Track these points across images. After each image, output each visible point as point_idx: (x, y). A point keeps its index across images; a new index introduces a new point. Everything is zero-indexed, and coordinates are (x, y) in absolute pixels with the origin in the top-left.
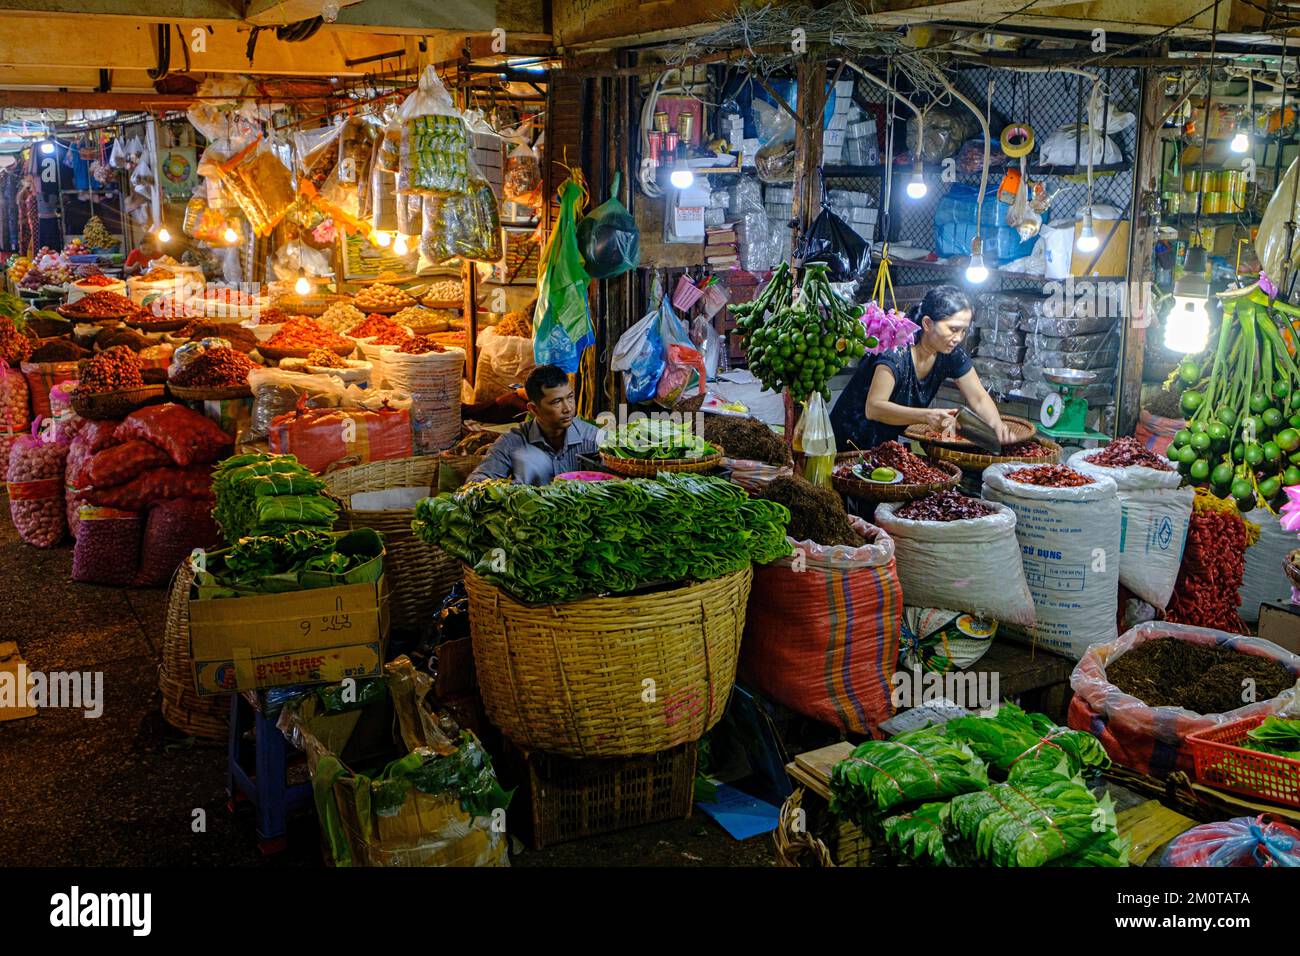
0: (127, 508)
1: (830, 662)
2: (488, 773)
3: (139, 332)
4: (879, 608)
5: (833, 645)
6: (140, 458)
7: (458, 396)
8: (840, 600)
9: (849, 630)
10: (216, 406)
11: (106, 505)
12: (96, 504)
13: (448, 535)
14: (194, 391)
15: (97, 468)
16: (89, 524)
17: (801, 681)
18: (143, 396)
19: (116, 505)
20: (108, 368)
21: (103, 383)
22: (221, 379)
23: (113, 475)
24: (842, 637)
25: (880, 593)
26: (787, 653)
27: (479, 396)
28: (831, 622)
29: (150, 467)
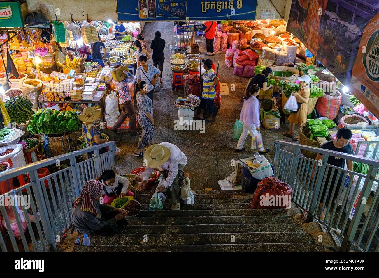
0: (242, 65)
1: (327, 110)
2: (279, 114)
3: (246, 27)
4: (336, 105)
5: (328, 108)
6: (245, 58)
7: (296, 51)
8: (330, 103)
9: (330, 107)
10: (257, 51)
11: (239, 64)
12: (238, 64)
13: (281, 86)
14: (253, 49)
15: (239, 59)
16: (237, 67)
17: (322, 112)
18: (246, 47)
19: (241, 65)
20: (242, 42)
21: (241, 44)
22: (258, 47)
23: (241, 60)
24: (329, 107)
25: (336, 103)
26: (321, 108)
27: (300, 53)
28: (328, 105)
29: (246, 60)
